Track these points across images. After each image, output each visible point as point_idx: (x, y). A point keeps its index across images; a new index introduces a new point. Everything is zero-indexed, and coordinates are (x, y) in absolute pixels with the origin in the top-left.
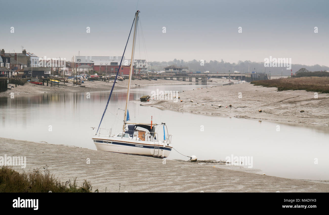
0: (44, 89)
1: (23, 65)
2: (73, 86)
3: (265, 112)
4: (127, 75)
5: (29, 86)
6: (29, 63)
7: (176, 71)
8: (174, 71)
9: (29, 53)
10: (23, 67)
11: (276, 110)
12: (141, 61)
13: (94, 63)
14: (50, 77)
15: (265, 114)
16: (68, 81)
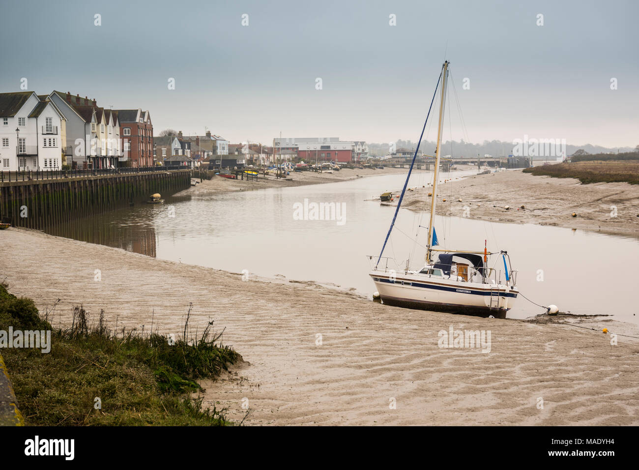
0: (238, 184)
1: (208, 152)
2: (275, 179)
3: (582, 217)
4: (343, 163)
5: (218, 180)
6: (215, 149)
7: (406, 156)
8: (403, 156)
9: (215, 136)
10: (208, 155)
11: (597, 213)
12: (359, 144)
13: (298, 148)
14: (244, 168)
15: (582, 220)
16: (268, 173)
